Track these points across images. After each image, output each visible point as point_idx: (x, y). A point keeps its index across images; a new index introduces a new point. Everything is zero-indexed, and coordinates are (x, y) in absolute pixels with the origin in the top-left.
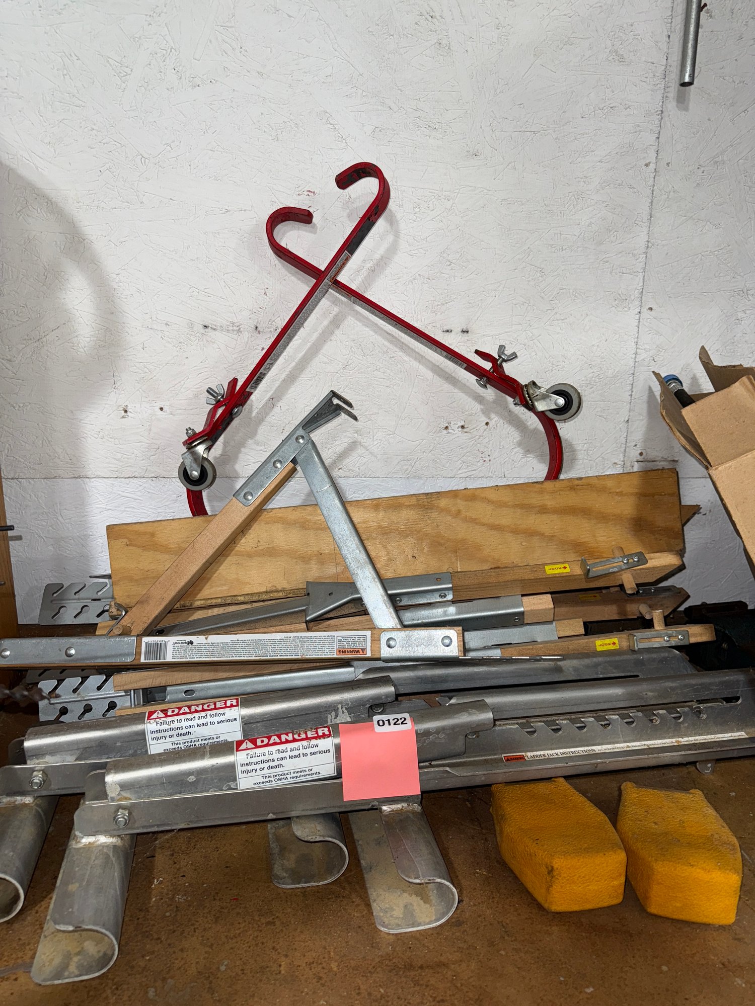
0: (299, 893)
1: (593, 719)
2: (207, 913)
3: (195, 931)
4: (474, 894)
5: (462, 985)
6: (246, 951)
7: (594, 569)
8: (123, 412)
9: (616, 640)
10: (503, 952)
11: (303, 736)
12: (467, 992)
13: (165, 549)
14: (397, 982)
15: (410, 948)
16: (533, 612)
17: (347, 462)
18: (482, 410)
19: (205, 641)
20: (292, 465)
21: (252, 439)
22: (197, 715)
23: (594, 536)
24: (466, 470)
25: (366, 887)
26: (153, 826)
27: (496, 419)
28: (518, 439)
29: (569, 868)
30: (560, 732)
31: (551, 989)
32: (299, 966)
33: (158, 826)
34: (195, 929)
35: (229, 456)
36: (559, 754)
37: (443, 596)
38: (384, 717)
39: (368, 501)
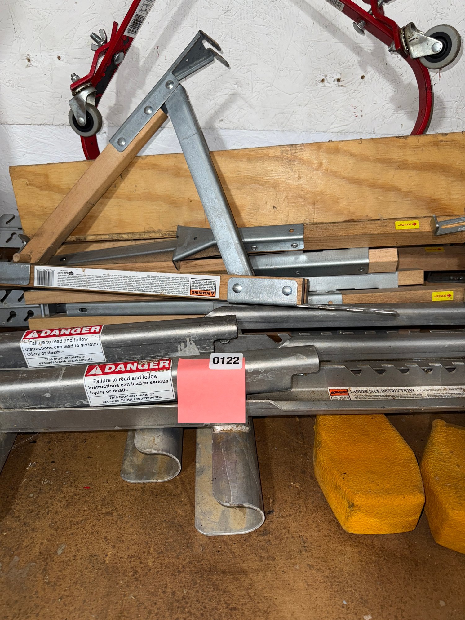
0: (139, 488)
1: (417, 365)
2: (62, 498)
3: (48, 514)
4: (284, 506)
5: (255, 595)
6: (82, 538)
7: (443, 227)
8: (27, 61)
9: (452, 293)
10: (297, 567)
11: (146, 367)
12: (258, 603)
13: (59, 190)
14: (200, 585)
15: (219, 551)
16: (377, 264)
17: (228, 114)
18: (359, 62)
19: (83, 273)
20: (161, 112)
21: (141, 89)
22: (64, 338)
23: (449, 193)
24: (338, 125)
25: (195, 489)
26: (17, 429)
27: (372, 72)
28: (391, 95)
29: (368, 506)
30: (384, 374)
31: (333, 612)
32: (121, 558)
33: (22, 429)
34: (48, 511)
35: (122, 105)
36: (380, 391)
37: (295, 245)
38: (220, 355)
39: (235, 151)
